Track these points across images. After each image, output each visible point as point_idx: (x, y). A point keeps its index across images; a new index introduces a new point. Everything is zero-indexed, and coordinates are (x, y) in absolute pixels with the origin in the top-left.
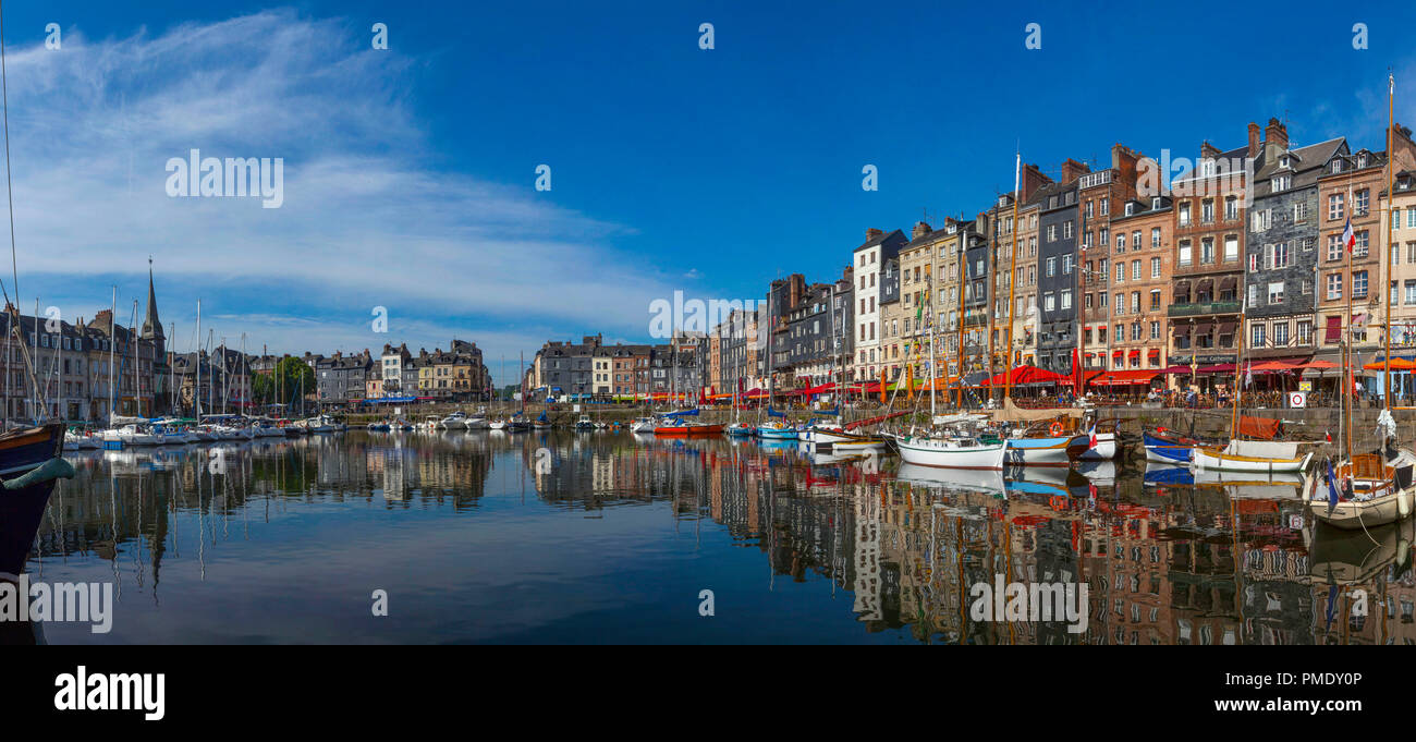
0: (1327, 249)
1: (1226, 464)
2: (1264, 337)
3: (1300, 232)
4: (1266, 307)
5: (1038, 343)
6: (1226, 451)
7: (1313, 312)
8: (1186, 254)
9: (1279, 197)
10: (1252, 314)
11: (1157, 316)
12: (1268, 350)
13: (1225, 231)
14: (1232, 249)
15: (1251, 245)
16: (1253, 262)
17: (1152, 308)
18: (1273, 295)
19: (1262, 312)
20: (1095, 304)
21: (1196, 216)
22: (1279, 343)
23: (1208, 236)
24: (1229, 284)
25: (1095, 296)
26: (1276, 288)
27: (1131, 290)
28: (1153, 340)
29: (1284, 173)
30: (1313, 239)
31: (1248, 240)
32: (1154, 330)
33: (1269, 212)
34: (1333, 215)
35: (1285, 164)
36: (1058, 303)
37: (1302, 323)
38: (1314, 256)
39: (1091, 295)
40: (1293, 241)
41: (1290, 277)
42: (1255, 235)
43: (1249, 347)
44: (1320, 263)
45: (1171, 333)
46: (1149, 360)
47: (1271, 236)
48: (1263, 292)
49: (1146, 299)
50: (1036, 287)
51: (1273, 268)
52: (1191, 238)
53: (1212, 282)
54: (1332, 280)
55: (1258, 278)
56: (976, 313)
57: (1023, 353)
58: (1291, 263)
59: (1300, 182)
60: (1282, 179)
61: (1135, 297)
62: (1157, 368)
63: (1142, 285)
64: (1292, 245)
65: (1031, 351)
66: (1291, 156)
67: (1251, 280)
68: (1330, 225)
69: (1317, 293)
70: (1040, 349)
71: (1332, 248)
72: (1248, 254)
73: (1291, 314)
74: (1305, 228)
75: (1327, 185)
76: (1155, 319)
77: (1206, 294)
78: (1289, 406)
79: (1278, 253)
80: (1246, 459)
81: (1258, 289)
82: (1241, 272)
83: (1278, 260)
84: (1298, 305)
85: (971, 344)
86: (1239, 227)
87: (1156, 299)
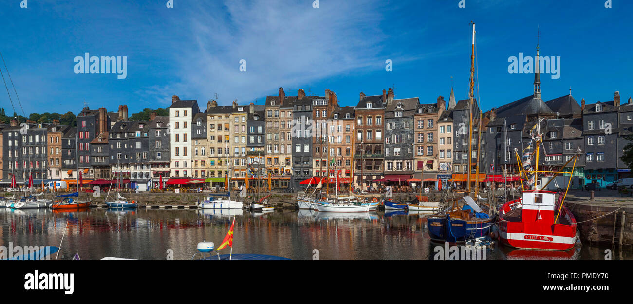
0: (418, 139)
1: (420, 208)
2: (392, 167)
3: (407, 132)
4: (393, 156)
5: (293, 165)
6: (419, 205)
7: (413, 159)
8: (360, 135)
9: (398, 119)
10: (387, 159)
11: (349, 158)
12: (393, 172)
13: (376, 128)
14: (379, 135)
15: (386, 134)
16: (387, 140)
17: (347, 154)
18: (396, 152)
19: (393, 158)
20: (320, 151)
21: (365, 122)
22: (398, 169)
23: (370, 130)
24: (378, 148)
25: (320, 148)
26: (397, 150)
27: (337, 147)
28: (347, 166)
29: (400, 111)
30: (412, 135)
31: (385, 132)
32: (347, 163)
33: (394, 123)
34: (419, 127)
35: (399, 107)
36: (302, 149)
37: (408, 163)
38: (412, 140)
39: (319, 147)
40: (404, 135)
41: (403, 147)
42: (388, 131)
43: (386, 170)
44: (415, 143)
45: (355, 164)
46: (345, 173)
47: (394, 132)
48: (392, 151)
49: (344, 151)
50: (291, 142)
51: (396, 143)
52: (362, 130)
53: (371, 146)
54: (419, 148)
55: (390, 146)
56: (258, 150)
57: (285, 169)
58: (403, 142)
59: (406, 114)
60: (399, 113)
61: (338, 150)
62: (349, 177)
63: (343, 146)
64: (403, 136)
65: (289, 168)
66: (402, 105)
67: (387, 146)
68: (419, 130)
69: (414, 153)
70: (294, 167)
71: (419, 138)
72: (385, 137)
73: (404, 159)
74: (409, 130)
75: (417, 117)
76: (348, 159)
77: (368, 150)
78: (424, 192)
79: (397, 138)
80: (426, 207)
81: (390, 150)
82: (383, 143)
83: (397, 141)
84: (407, 156)
85: (255, 163)
86: (382, 127)
87: (348, 151)
